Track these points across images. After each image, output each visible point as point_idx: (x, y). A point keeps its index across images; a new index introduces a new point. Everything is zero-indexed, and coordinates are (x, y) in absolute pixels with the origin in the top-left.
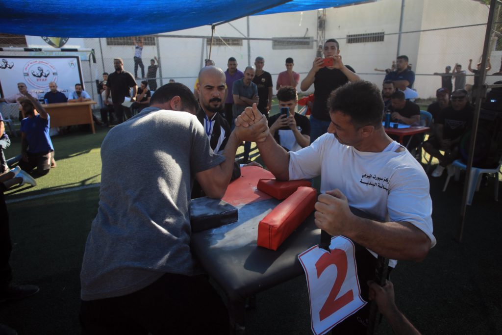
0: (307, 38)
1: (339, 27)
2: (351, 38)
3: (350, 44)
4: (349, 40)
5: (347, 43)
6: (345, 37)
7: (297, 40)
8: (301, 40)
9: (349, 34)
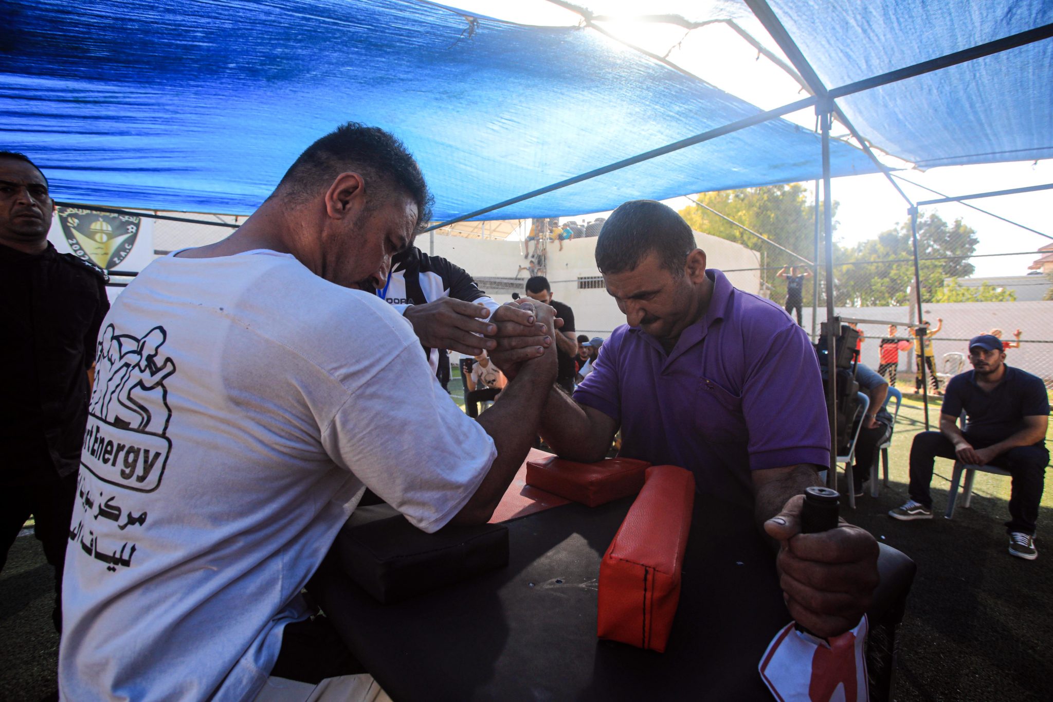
0: (519, 279)
1: (567, 265)
2: (583, 280)
3: (582, 290)
4: (581, 283)
5: (578, 288)
6: (576, 279)
7: (505, 281)
8: (512, 281)
9: (580, 277)
